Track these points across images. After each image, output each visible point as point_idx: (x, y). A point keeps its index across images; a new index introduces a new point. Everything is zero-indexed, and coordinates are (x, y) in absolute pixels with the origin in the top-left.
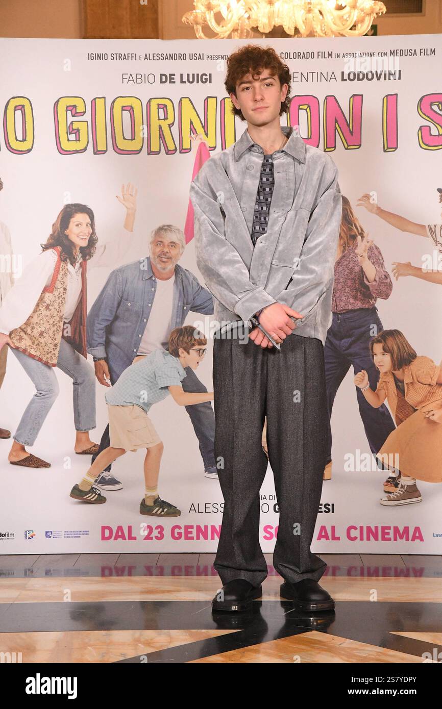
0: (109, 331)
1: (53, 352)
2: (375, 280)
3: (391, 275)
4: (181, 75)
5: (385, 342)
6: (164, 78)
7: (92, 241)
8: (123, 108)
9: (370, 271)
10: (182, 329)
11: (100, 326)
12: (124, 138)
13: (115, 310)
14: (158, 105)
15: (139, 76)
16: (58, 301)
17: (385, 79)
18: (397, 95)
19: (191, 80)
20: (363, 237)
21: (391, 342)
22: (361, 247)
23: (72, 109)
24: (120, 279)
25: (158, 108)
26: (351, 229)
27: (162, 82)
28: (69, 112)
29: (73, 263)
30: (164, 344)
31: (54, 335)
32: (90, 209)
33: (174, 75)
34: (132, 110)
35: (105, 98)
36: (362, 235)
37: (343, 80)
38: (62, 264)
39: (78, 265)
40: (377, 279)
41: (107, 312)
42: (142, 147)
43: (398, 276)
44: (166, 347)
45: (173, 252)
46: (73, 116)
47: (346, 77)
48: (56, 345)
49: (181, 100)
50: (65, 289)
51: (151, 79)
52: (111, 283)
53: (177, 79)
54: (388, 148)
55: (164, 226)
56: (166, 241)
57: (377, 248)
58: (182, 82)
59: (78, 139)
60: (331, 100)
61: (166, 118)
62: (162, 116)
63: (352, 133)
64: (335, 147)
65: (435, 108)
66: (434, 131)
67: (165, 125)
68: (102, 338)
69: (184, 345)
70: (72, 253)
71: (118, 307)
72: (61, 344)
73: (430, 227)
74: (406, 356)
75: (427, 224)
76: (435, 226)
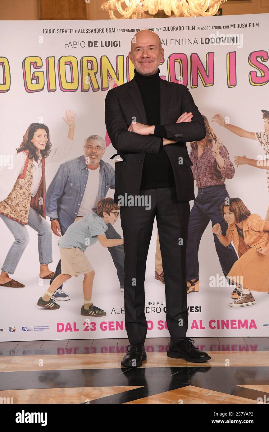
0: (59, 202)
1: (25, 216)
2: (224, 167)
4: (102, 42)
5: (231, 206)
6: (91, 44)
7: (48, 146)
8: (66, 63)
9: (221, 162)
10: (105, 200)
11: (54, 199)
12: (67, 82)
13: (63, 189)
14: (87, 61)
15: (75, 43)
16: (28, 184)
18: (235, 52)
19: (107, 45)
20: (216, 141)
21: (235, 206)
22: (215, 147)
23: (34, 64)
24: (66, 169)
25: (88, 63)
26: (208, 136)
27: (89, 46)
28: (32, 66)
29: (36, 160)
30: (93, 209)
31: (25, 205)
32: (46, 126)
33: (97, 42)
34: (71, 64)
35: (54, 57)
36: (215, 139)
37: (202, 43)
38: (29, 161)
39: (39, 161)
41: (58, 190)
42: (78, 87)
43: (238, 164)
44: (95, 211)
46: (35, 68)
47: (204, 41)
48: (26, 211)
49: (101, 58)
50: (32, 176)
51: (83, 44)
52: (60, 172)
53: (99, 44)
54: (230, 85)
55: (93, 136)
56: (94, 146)
57: (225, 147)
58: (102, 46)
59: (38, 83)
60: (195, 56)
61: (92, 69)
62: (90, 68)
63: (208, 76)
64: (198, 85)
65: (259, 60)
66: (259, 74)
67: (92, 73)
68: (55, 206)
69: (107, 210)
70: (36, 154)
71: (65, 187)
72: (30, 210)
73: (257, 134)
74: (244, 214)
75: (255, 132)
76: (260, 133)
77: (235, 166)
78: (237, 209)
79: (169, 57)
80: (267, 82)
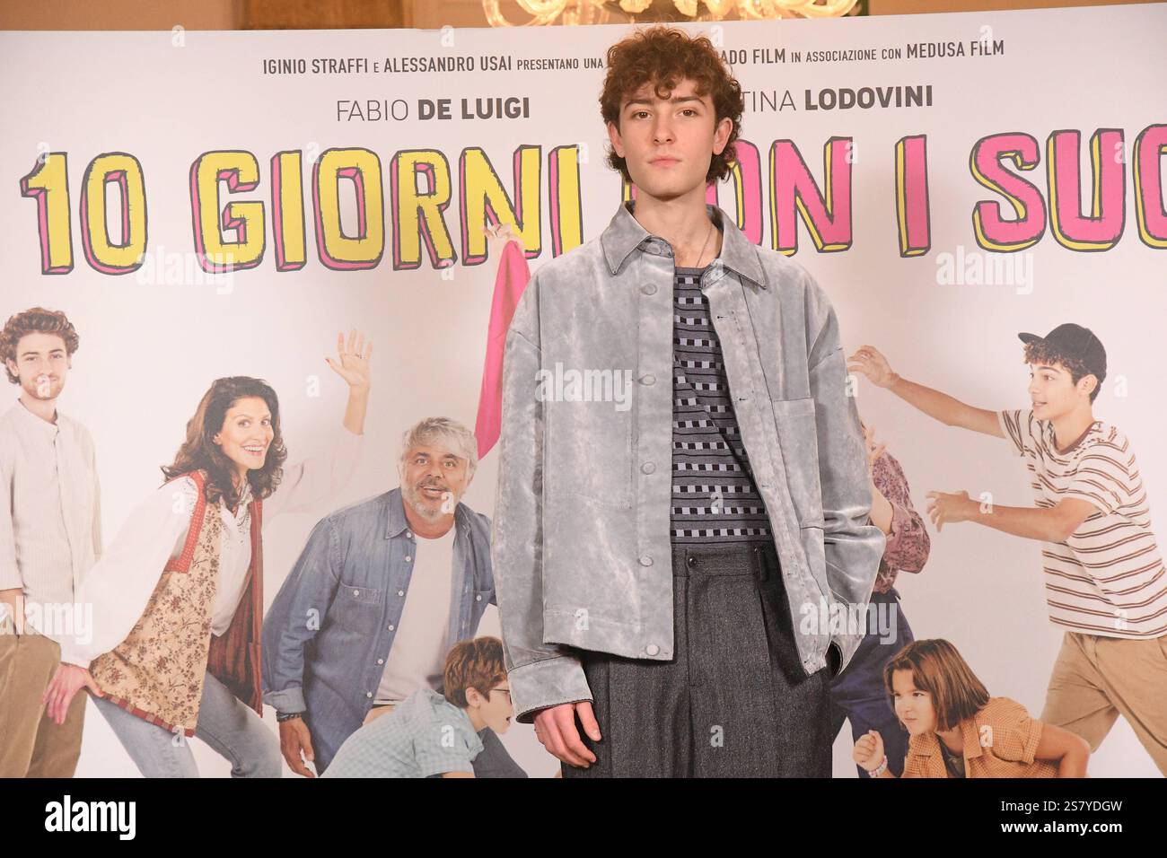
0: (312, 652)
1: (187, 704)
2: (891, 531)
3: (927, 520)
4: (464, 102)
5: (919, 667)
6: (427, 108)
7: (274, 458)
8: (340, 173)
10: (472, 645)
11: (291, 643)
13: (325, 606)
14: (416, 164)
15: (373, 106)
16: (199, 590)
17: (899, 104)
18: (924, 136)
19: (485, 111)
21: (931, 668)
23: (230, 177)
24: (336, 537)
25: (416, 172)
27: (422, 117)
28: (223, 184)
29: (232, 506)
30: (432, 679)
31: (190, 666)
32: (269, 388)
33: (448, 101)
34: (358, 176)
35: (300, 152)
37: (809, 107)
38: (208, 508)
39: (242, 510)
40: (896, 529)
42: (381, 254)
43: (943, 520)
44: (438, 685)
45: (452, 476)
46: (232, 191)
47: (815, 101)
48: (193, 688)
49: (464, 154)
50: (214, 563)
51: (400, 110)
52: (316, 548)
53: (455, 109)
54: (909, 249)
55: (431, 421)
56: (436, 456)
57: (893, 462)
58: (466, 116)
59: (242, 240)
60: (784, 149)
61: (432, 192)
62: (423, 188)
63: (831, 217)
64: (796, 248)
65: (1008, 163)
66: (1008, 212)
67: (430, 206)
68: (296, 669)
69: (478, 681)
70: (231, 487)
71: (332, 599)
72: (205, 684)
73: (1006, 416)
74: (965, 697)
75: (999, 410)
76: (1017, 414)
77: (931, 528)
78: (941, 680)
80: (1039, 237)
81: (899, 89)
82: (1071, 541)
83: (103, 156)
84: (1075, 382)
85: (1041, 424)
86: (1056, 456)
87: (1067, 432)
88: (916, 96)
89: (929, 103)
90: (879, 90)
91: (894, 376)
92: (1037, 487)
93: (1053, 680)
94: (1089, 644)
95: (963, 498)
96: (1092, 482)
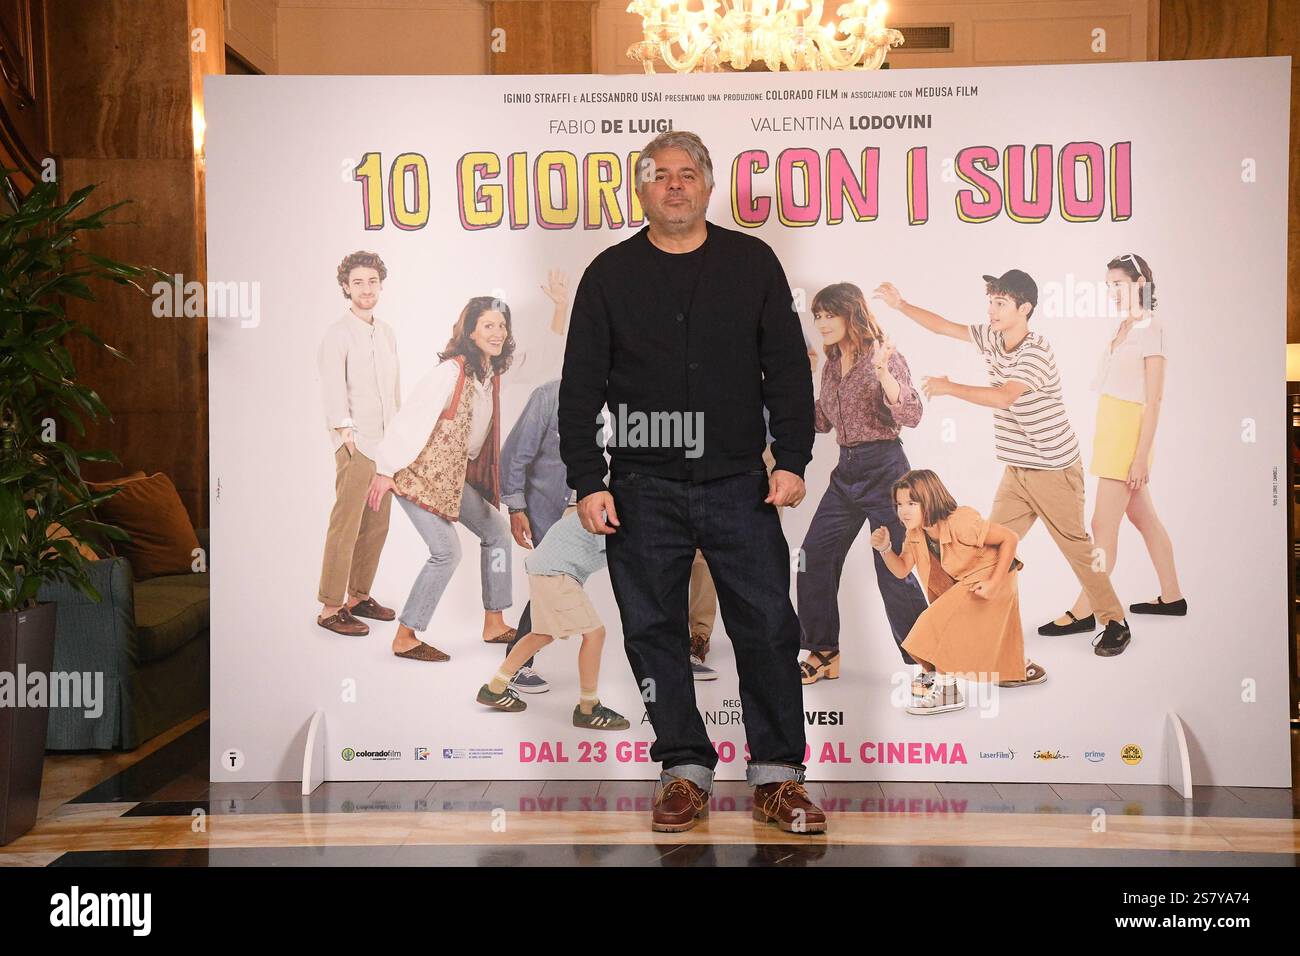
0: (530, 471)
1: (453, 502)
2: (898, 401)
3: (921, 394)
4: (631, 122)
5: (913, 487)
6: (607, 125)
7: (508, 349)
8: (551, 167)
9: (892, 388)
11: (518, 465)
13: (539, 443)
14: (599, 162)
15: (573, 124)
16: (461, 431)
17: (910, 127)
18: (926, 148)
19: (644, 128)
20: (881, 341)
21: (921, 488)
22: (879, 355)
23: (482, 169)
24: (546, 399)
25: (599, 166)
26: (864, 331)
27: (604, 131)
28: (478, 174)
29: (481, 379)
31: (455, 478)
32: (505, 304)
33: (621, 121)
34: (563, 169)
35: (526, 153)
36: (880, 338)
37: (852, 127)
38: (466, 380)
39: (487, 381)
40: (901, 400)
41: (528, 446)
42: (577, 219)
43: (931, 394)
46: (483, 178)
47: (856, 124)
48: (457, 492)
49: (630, 155)
50: (470, 414)
51: (590, 127)
52: (533, 406)
53: (625, 126)
54: (915, 220)
57: (901, 357)
58: (632, 131)
59: (489, 210)
60: (835, 154)
61: (609, 180)
62: (604, 177)
63: (865, 199)
64: (842, 219)
65: (978, 166)
66: (978, 198)
67: (608, 188)
68: (520, 481)
70: (480, 366)
71: (543, 439)
72: (464, 489)
73: (973, 328)
74: (942, 506)
75: (969, 324)
76: (981, 327)
77: (923, 399)
79: (780, 156)
80: (997, 214)
81: (910, 117)
82: (1012, 408)
83: (403, 155)
84: (1018, 307)
85: (995, 334)
86: (1004, 354)
87: (1011, 339)
88: (921, 122)
89: (929, 126)
90: (897, 117)
91: (903, 302)
92: (992, 373)
93: (998, 495)
94: (1021, 474)
95: (945, 380)
96: (1026, 371)
